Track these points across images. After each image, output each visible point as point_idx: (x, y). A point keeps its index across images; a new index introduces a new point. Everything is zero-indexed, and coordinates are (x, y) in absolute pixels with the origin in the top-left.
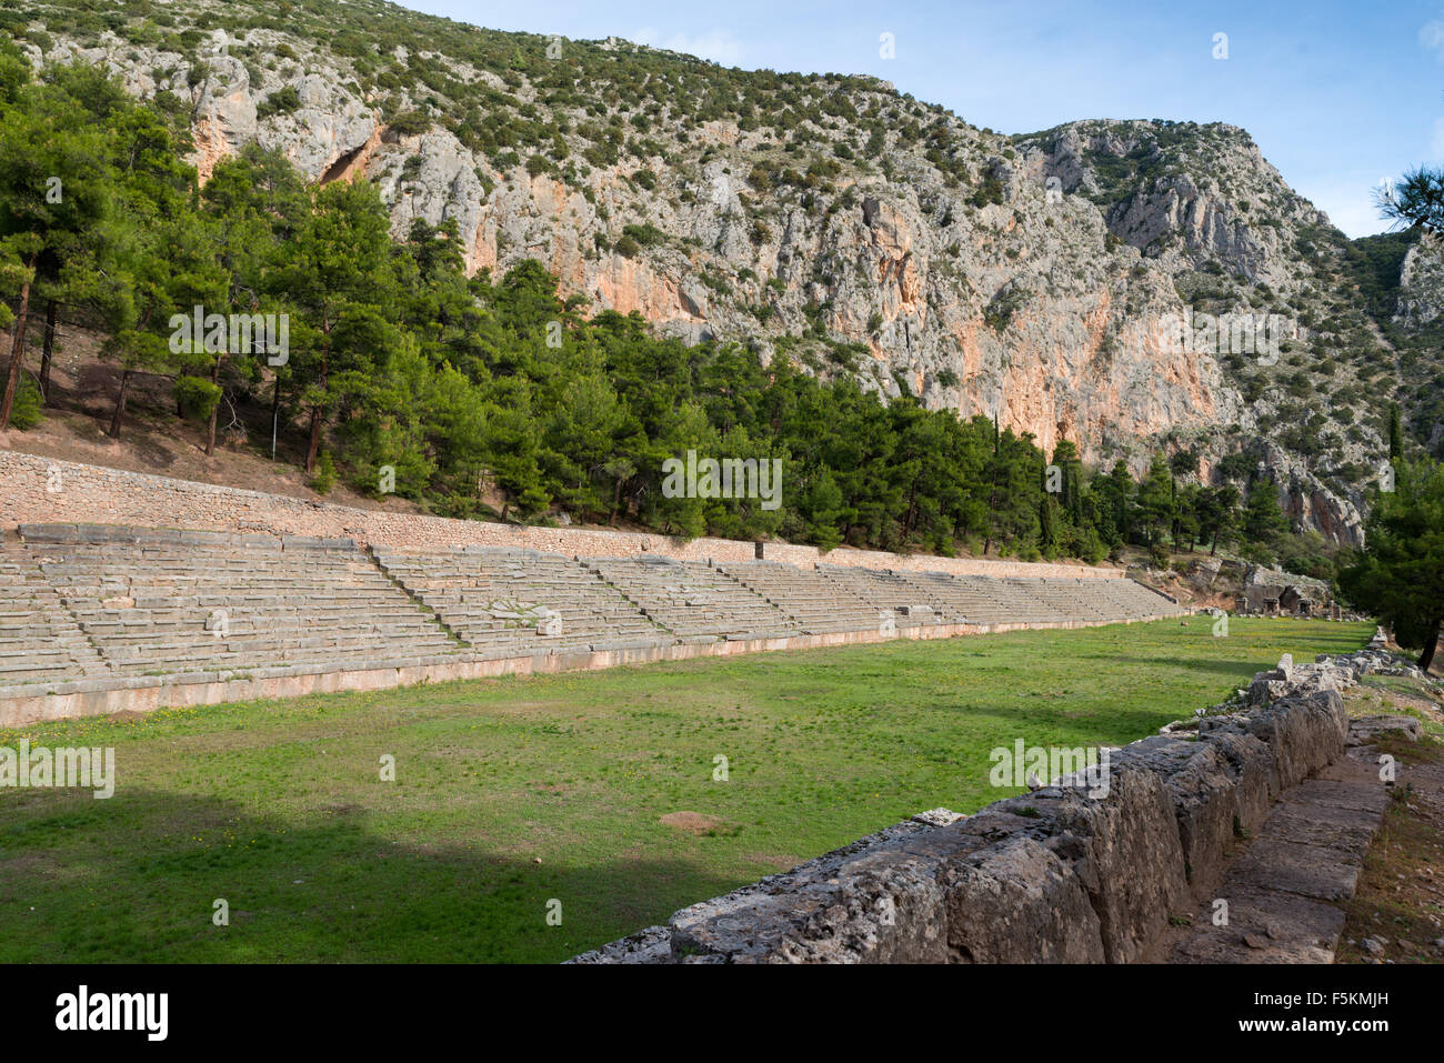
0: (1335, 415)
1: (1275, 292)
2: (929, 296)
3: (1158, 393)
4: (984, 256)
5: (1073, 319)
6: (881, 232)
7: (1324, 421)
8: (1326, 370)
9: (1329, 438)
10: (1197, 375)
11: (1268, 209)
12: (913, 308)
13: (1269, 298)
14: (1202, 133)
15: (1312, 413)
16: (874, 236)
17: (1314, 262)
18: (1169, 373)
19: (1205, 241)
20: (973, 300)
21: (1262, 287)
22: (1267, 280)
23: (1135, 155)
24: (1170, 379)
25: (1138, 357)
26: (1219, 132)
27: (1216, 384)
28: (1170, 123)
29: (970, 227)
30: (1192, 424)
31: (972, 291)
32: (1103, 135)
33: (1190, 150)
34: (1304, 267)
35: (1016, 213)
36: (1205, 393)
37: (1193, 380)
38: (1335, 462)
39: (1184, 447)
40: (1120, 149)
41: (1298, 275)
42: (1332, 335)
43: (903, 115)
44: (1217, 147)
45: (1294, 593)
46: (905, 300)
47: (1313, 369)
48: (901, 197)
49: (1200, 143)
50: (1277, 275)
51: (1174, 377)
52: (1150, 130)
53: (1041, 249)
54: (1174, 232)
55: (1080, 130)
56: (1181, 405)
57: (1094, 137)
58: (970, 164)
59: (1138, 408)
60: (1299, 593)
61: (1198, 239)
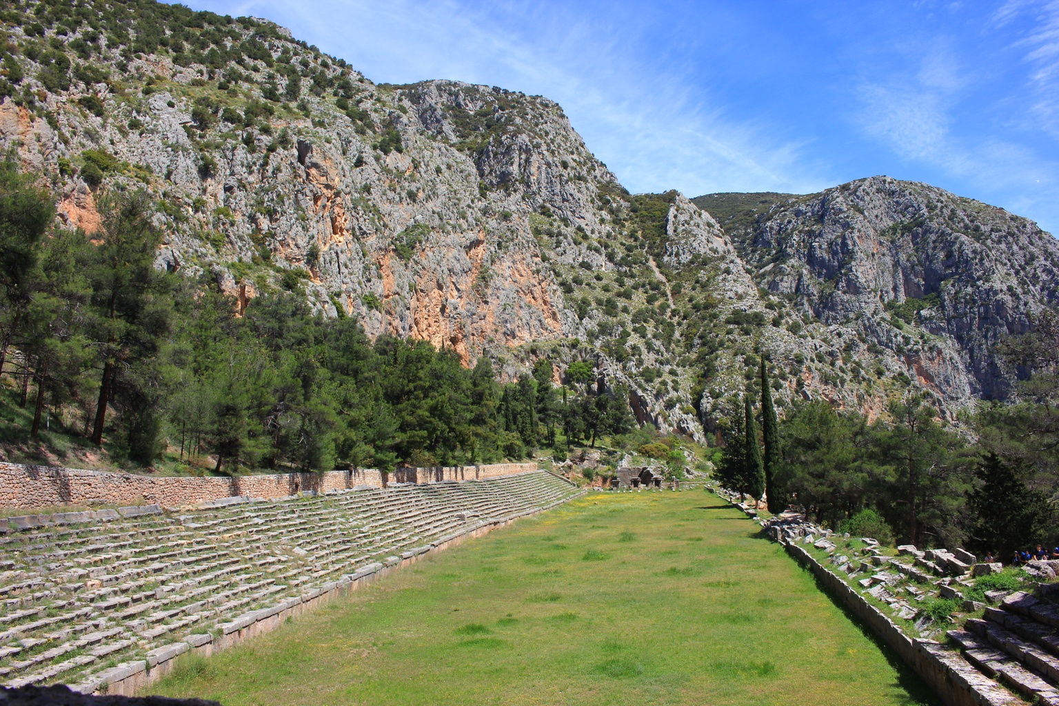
0: (635, 330)
1: (589, 233)
2: (353, 229)
3: (521, 313)
4: (391, 195)
5: (459, 251)
6: (313, 171)
7: (629, 335)
8: (627, 296)
9: (634, 348)
10: (549, 300)
11: (578, 168)
12: (342, 239)
13: (585, 237)
14: (530, 103)
15: (621, 330)
16: (308, 175)
17: (611, 212)
18: (529, 297)
19: (539, 189)
20: (386, 233)
21: (580, 229)
22: (582, 223)
23: (481, 114)
24: (530, 302)
25: (507, 284)
26: (541, 104)
27: (561, 306)
28: (506, 92)
29: (379, 170)
30: (546, 341)
31: (385, 226)
32: (457, 95)
33: (522, 114)
34: (605, 215)
35: (414, 160)
36: (554, 314)
37: (545, 302)
38: (638, 366)
39: (542, 358)
40: (472, 109)
41: (602, 221)
42: (628, 269)
43: (312, 65)
44: (542, 115)
45: (649, 472)
46: (335, 231)
47: (619, 295)
48: (329, 141)
49: (529, 110)
50: (589, 220)
51: (533, 301)
52: (491, 94)
53: (434, 192)
54: (516, 180)
55: (439, 87)
56: (537, 322)
57: (450, 94)
58: (373, 114)
59: (508, 325)
61: (534, 188)
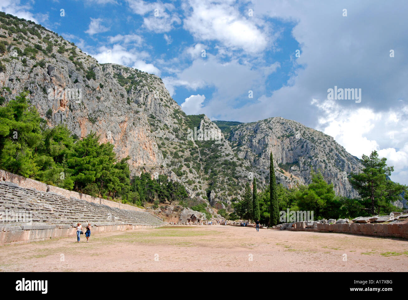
0: (185, 165)
1: (169, 127)
2: (70, 106)
3: (140, 152)
4: (89, 97)
5: (116, 124)
6: (54, 78)
7: (182, 166)
8: (183, 151)
9: (184, 171)
10: (152, 148)
11: (166, 102)
12: (64, 109)
13: (168, 128)
14: (150, 76)
15: (180, 164)
16: (51, 80)
17: (178, 120)
18: (144, 147)
19: (151, 108)
20: (85, 111)
21: (166, 125)
22: (167, 123)
23: (129, 78)
24: (144, 148)
25: (135, 140)
26: (154, 77)
27: (157, 152)
28: (140, 71)
29: (84, 86)
30: (149, 165)
31: (85, 108)
32: (120, 70)
33: (146, 80)
34: (176, 121)
35: (100, 84)
36: (154, 154)
37: (151, 149)
38: (186, 179)
39: (148, 171)
40: (126, 75)
41: (175, 123)
42: (184, 142)
43: (59, 42)
44: (154, 81)
45: (194, 216)
46: (61, 105)
47: (180, 151)
48: (63, 68)
49: (149, 79)
50: (169, 121)
51: (145, 148)
52: (134, 71)
53: (107, 99)
54: (142, 104)
55: (113, 66)
56: (146, 157)
57: (117, 69)
58: (84, 64)
59: (134, 157)
60: (196, 216)
61: (148, 107)
